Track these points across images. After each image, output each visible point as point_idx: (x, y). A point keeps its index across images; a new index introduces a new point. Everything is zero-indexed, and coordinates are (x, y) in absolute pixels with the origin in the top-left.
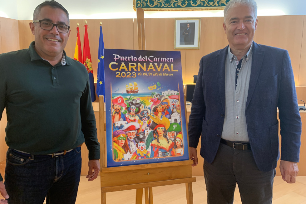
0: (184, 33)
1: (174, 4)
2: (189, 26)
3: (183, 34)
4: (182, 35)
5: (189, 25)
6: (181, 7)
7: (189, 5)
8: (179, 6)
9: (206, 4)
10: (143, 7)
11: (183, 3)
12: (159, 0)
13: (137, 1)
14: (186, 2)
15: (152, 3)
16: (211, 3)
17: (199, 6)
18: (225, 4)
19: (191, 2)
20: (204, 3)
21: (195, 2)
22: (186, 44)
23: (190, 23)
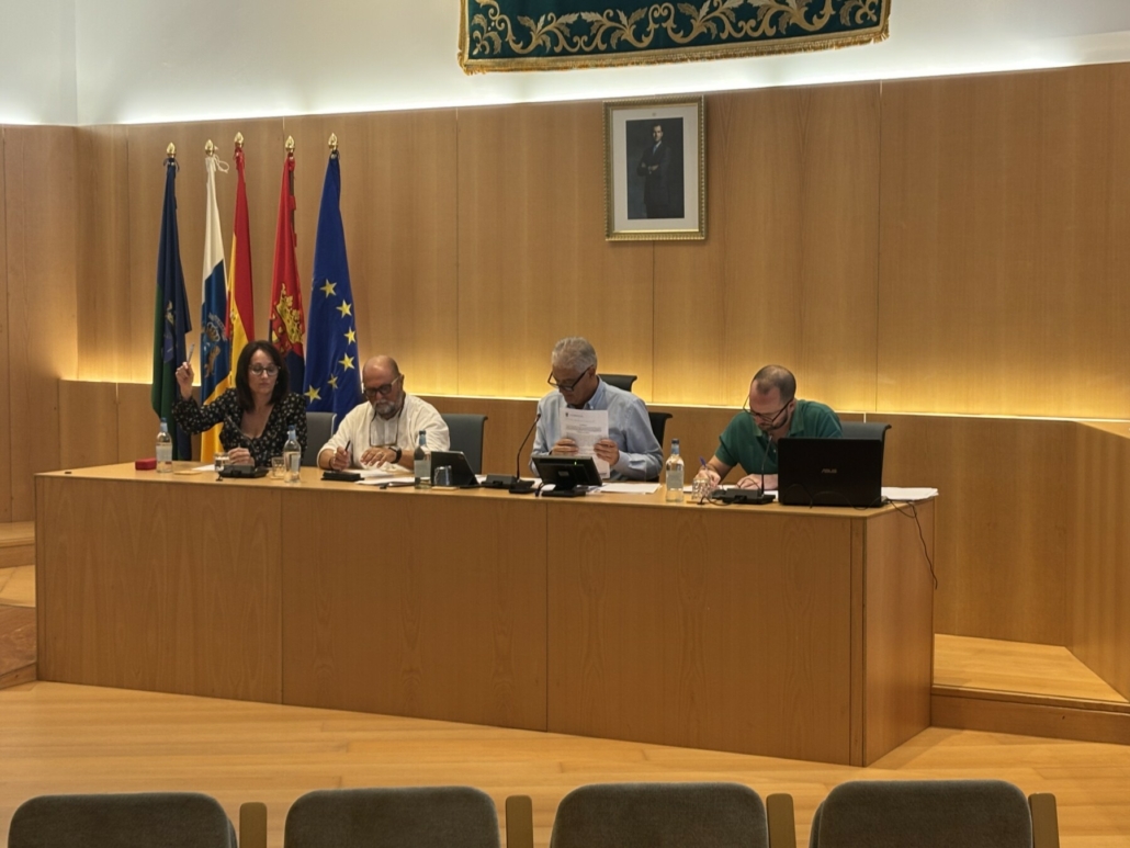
0: (643, 165)
1: (606, 37)
2: (659, 135)
3: (641, 172)
5: (658, 128)
6: (632, 48)
7: (661, 41)
8: (624, 47)
9: (728, 30)
10: (491, 56)
11: (639, 32)
12: (547, 23)
13: (472, 30)
14: (652, 26)
15: (523, 35)
16: (747, 26)
17: (703, 40)
18: (805, 25)
19: (670, 24)
20: (721, 27)
21: (684, 24)
22: (650, 216)
23: (664, 123)
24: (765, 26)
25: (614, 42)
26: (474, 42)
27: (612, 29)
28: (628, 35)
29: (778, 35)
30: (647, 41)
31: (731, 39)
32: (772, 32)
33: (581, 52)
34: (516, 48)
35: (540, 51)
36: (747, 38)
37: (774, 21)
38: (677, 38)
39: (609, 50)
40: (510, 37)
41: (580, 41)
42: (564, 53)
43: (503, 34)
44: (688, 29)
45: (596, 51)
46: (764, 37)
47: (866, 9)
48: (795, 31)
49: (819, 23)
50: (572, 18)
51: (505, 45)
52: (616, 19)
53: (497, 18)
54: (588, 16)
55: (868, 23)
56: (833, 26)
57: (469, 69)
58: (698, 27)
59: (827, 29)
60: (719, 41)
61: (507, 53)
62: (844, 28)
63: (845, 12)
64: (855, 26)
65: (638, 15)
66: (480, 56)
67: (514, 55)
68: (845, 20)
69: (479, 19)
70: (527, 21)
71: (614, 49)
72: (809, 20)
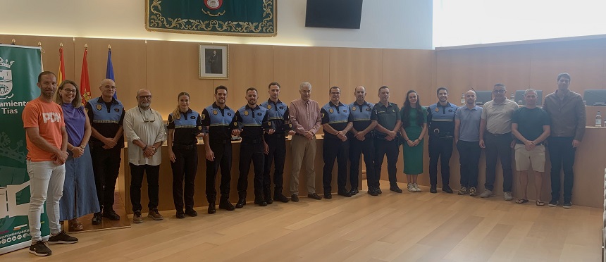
0: (210, 60)
1: (196, 27)
2: (215, 53)
3: (210, 62)
4: (208, 62)
6: (205, 30)
7: (214, 29)
8: (202, 30)
9: (234, 29)
10: (157, 27)
11: (207, 26)
12: (178, 21)
13: (150, 19)
16: (239, 29)
17: (226, 31)
18: (254, 31)
19: (217, 26)
20: (231, 28)
21: (221, 26)
22: (213, 73)
23: (216, 50)
24: (244, 30)
25: (199, 28)
26: (150, 23)
27: (198, 25)
28: (204, 27)
29: (247, 32)
30: (209, 29)
31: (234, 32)
33: (189, 29)
34: (167, 26)
35: (174, 28)
36: (239, 32)
37: (246, 28)
38: (219, 29)
39: (197, 30)
40: (165, 23)
41: (189, 26)
42: (184, 29)
43: (163, 22)
44: (222, 28)
45: (194, 30)
46: (243, 32)
47: (270, 29)
48: (251, 32)
49: (258, 31)
50: (186, 20)
51: (163, 25)
52: (199, 22)
53: (161, 17)
54: (191, 21)
55: (271, 32)
57: (149, 30)
58: (225, 28)
59: (260, 32)
60: (230, 32)
61: (163, 27)
62: (264, 33)
63: (264, 29)
64: (267, 32)
65: (207, 22)
66: (154, 27)
67: (166, 28)
68: (264, 31)
69: (153, 17)
72: (255, 29)
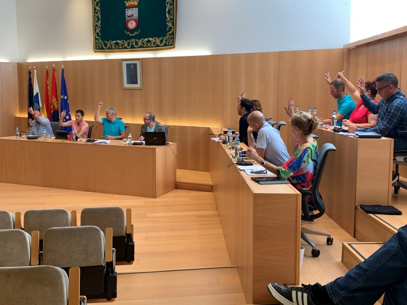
0: (130, 73)
1: (122, 46)
6: (127, 48)
7: (133, 47)
8: (126, 48)
9: (145, 45)
10: (100, 49)
11: (128, 45)
12: (110, 42)
13: (96, 44)
14: (131, 44)
15: (106, 45)
16: (149, 44)
17: (140, 47)
18: (160, 45)
19: (134, 43)
20: (144, 45)
21: (137, 43)
22: (131, 84)
23: (133, 64)
24: (152, 44)
25: (123, 47)
26: (96, 46)
27: (123, 44)
29: (155, 47)
30: (130, 47)
31: (146, 47)
32: (153, 46)
33: (117, 49)
34: (104, 47)
35: (109, 48)
36: (149, 47)
38: (136, 46)
39: (123, 49)
40: (103, 45)
41: (117, 46)
42: (114, 49)
44: (138, 45)
45: (120, 49)
46: (152, 47)
47: (171, 42)
48: (158, 46)
49: (162, 44)
50: (115, 42)
51: (102, 47)
52: (124, 42)
53: (101, 41)
54: (118, 41)
55: (172, 45)
56: (165, 45)
57: (95, 52)
58: (140, 44)
59: (164, 46)
60: (144, 47)
61: (103, 48)
62: (167, 46)
63: (167, 42)
64: (169, 45)
65: (128, 41)
66: (98, 49)
67: (104, 49)
68: (167, 44)
69: (97, 41)
70: (106, 42)
71: (124, 48)
72: (160, 43)
